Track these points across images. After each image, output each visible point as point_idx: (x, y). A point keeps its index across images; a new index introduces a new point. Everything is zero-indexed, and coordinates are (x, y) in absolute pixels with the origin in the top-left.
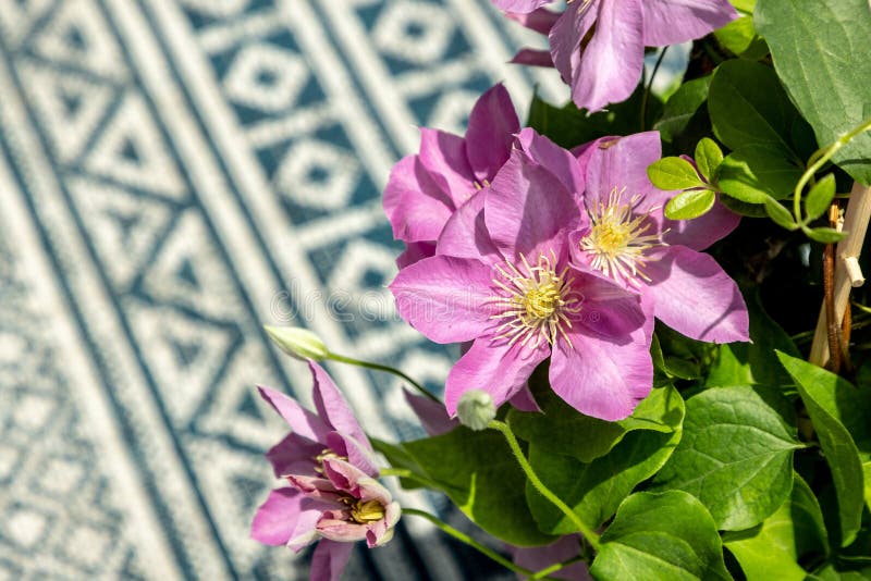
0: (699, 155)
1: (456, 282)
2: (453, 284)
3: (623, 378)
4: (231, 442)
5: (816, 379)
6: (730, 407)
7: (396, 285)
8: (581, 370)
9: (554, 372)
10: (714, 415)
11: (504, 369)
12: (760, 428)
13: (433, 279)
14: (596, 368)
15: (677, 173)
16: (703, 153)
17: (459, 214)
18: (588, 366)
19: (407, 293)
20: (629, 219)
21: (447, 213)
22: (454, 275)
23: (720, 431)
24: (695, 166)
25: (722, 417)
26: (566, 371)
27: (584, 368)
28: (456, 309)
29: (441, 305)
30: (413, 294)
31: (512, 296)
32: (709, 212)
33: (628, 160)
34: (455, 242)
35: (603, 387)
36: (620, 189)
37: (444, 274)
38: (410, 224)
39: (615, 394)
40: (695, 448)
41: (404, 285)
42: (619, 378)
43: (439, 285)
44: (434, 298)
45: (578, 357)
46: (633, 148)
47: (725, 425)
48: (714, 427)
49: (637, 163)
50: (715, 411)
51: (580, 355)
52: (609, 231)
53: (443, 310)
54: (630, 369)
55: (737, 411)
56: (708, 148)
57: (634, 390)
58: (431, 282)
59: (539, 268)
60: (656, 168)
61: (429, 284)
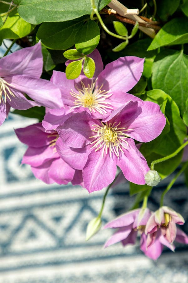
0: (70, 58)
1: (93, 166)
2: (94, 167)
3: (152, 115)
4: (69, 229)
5: (161, 38)
6: (160, 73)
7: (89, 190)
8: (143, 129)
9: (139, 139)
10: (161, 79)
11: (131, 157)
12: (171, 64)
13: (90, 174)
14: (145, 124)
15: (74, 69)
16: (69, 56)
17: (63, 156)
18: (143, 126)
19: (93, 186)
20: (82, 91)
21: (61, 160)
22: (90, 166)
23: (168, 79)
24: (74, 61)
25: (163, 77)
26: (141, 135)
27: (143, 128)
28: (103, 168)
29: (100, 174)
30: (94, 184)
31: (104, 145)
32: (95, 61)
33: (62, 86)
34: (75, 160)
35: (153, 123)
36: (71, 91)
37: (89, 170)
38: (64, 178)
39: (157, 119)
40: (170, 90)
41: (90, 187)
42: (152, 116)
43: (92, 173)
44: (97, 176)
45: (137, 129)
46: (58, 83)
47: (166, 77)
48: (165, 81)
49: (64, 83)
50: (160, 79)
51: (137, 128)
52: (87, 101)
53: (102, 174)
54: (149, 111)
55: (162, 71)
56: (68, 54)
57: (157, 111)
58: (91, 175)
59: (98, 132)
60: (68, 76)
61: (91, 177)
